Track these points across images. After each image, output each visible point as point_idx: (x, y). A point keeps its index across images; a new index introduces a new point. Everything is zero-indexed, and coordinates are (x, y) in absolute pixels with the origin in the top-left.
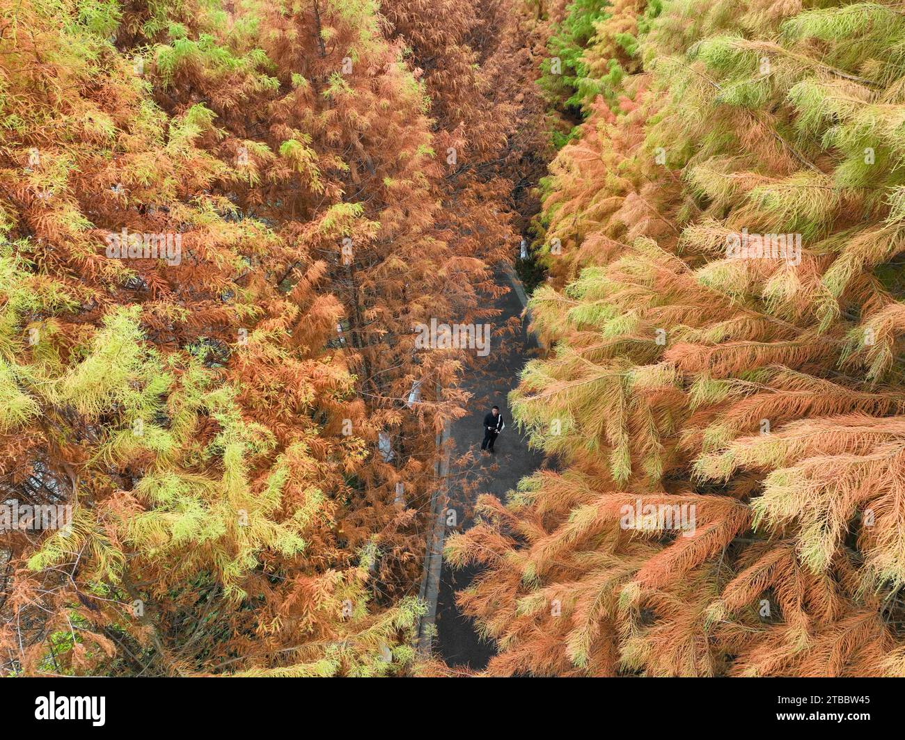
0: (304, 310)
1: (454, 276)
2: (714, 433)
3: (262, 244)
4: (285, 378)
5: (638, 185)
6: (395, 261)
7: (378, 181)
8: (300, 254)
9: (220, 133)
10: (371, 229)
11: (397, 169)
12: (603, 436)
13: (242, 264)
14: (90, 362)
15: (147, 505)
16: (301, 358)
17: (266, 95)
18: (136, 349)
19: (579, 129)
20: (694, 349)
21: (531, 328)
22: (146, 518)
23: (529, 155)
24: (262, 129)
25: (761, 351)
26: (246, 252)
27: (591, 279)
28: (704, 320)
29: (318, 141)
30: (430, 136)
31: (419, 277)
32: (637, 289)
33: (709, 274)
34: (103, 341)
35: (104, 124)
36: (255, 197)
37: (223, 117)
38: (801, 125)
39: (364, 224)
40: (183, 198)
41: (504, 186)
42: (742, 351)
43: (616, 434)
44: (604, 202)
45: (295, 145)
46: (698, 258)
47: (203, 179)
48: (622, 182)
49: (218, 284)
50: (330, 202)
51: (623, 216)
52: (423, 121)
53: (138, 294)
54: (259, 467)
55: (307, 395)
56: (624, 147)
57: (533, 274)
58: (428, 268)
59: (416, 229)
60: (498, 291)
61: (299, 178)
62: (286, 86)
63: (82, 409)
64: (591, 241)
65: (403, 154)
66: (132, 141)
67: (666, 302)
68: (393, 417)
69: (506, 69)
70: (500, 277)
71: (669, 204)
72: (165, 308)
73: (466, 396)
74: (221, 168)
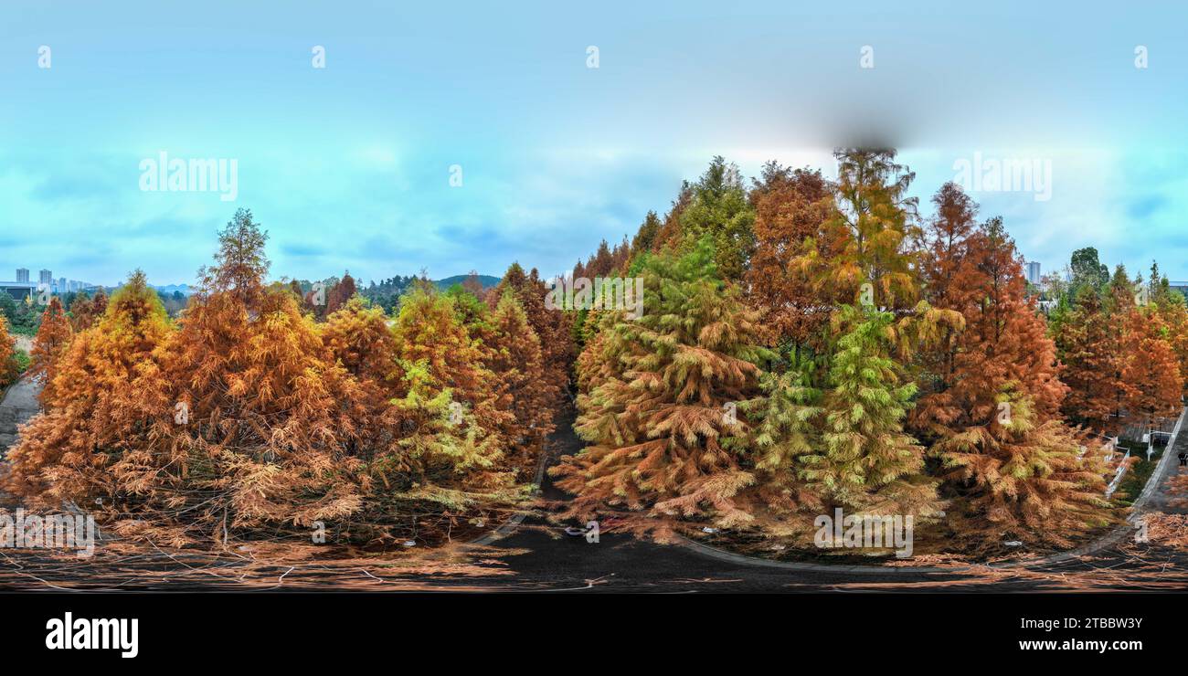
0: (500, 397)
1: (548, 391)
2: (649, 424)
3: (491, 377)
4: (492, 415)
5: (604, 362)
6: (529, 387)
7: (524, 363)
8: (502, 381)
9: (485, 346)
10: (521, 378)
11: (530, 360)
12: (610, 434)
13: (483, 382)
14: (435, 400)
15: (438, 440)
16: (498, 410)
17: (498, 337)
18: (449, 399)
19: (584, 347)
20: (635, 406)
21: (577, 406)
22: (435, 444)
23: (570, 355)
24: (496, 346)
25: (654, 401)
26: (486, 379)
27: (596, 391)
28: (635, 397)
29: (510, 350)
30: (540, 351)
31: (536, 392)
32: (611, 392)
33: (633, 384)
34: (441, 395)
35: (456, 340)
36: (490, 364)
37: (486, 342)
38: (645, 342)
39: (519, 376)
40: (472, 362)
41: (563, 364)
42: (648, 403)
43: (615, 432)
44: (596, 368)
45: (505, 351)
46: (628, 381)
47: (477, 357)
48: (600, 362)
49: (475, 386)
50: (512, 367)
51: (602, 371)
52: (538, 347)
53: (451, 385)
54: (478, 440)
55: (499, 421)
56: (598, 352)
57: (574, 390)
58: (540, 390)
59: (536, 377)
60: (563, 395)
61: (504, 360)
62: (504, 335)
63: (429, 410)
64: (593, 379)
65: (533, 356)
66: (462, 345)
67: (622, 394)
68: (525, 432)
69: (562, 332)
70: (563, 391)
71: (614, 366)
72: (459, 390)
73: (554, 426)
74: (483, 355)
